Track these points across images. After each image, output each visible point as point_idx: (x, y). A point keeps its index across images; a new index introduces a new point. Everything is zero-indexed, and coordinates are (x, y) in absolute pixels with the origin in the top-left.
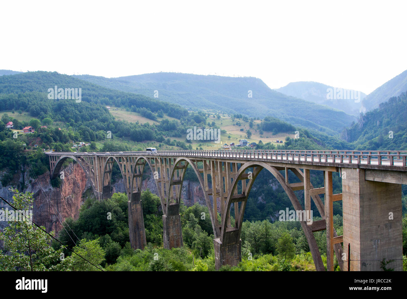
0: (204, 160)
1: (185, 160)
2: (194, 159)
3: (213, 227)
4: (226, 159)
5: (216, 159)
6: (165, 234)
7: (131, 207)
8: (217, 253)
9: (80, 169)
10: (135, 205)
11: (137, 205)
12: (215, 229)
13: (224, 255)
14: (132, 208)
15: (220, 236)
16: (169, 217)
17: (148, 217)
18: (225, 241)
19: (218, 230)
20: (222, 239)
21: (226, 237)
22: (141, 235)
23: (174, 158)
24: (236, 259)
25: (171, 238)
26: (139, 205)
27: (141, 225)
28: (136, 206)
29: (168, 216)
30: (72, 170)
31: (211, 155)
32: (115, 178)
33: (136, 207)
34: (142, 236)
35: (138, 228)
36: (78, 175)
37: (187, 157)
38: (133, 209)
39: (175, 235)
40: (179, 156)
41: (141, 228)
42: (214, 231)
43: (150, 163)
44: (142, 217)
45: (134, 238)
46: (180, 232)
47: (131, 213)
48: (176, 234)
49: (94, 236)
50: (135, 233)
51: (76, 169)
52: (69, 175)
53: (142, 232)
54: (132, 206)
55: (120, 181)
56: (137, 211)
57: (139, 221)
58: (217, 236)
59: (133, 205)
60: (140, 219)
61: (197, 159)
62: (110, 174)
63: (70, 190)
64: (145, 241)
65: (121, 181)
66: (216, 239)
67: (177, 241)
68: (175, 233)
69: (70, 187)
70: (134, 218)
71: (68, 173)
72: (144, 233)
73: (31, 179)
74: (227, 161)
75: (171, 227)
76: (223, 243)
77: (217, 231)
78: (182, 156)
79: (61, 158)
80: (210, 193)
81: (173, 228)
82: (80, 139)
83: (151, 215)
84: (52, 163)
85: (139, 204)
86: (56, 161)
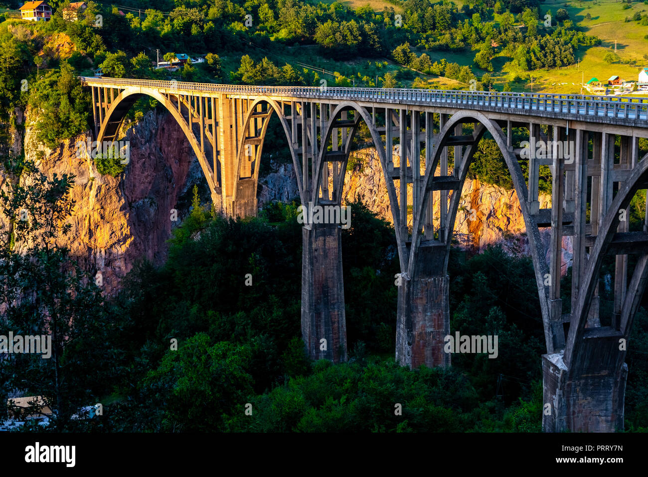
0: (533, 124)
1: (475, 121)
2: (503, 118)
3: (546, 320)
4: (602, 124)
5: (571, 121)
6: (402, 326)
7: (310, 244)
8: (549, 395)
9: (175, 130)
10: (321, 238)
11: (327, 239)
12: (551, 326)
13: (572, 403)
14: (314, 246)
15: (564, 347)
16: (416, 280)
17: (355, 274)
18: (577, 364)
19: (560, 331)
20: (570, 356)
21: (581, 352)
22: (334, 323)
23: (444, 111)
24: (607, 421)
25: (417, 339)
26: (334, 240)
27: (336, 296)
28: (325, 240)
29: (413, 277)
30: (154, 131)
31: (557, 110)
32: (270, 159)
33: (324, 245)
34: (336, 325)
35: (327, 303)
36: (169, 145)
37: (482, 110)
38: (316, 250)
39: (430, 330)
40: (458, 108)
41: (334, 304)
42: (546, 331)
43: (371, 122)
44: (339, 274)
45: (315, 328)
46: (444, 323)
47: (311, 259)
48: (432, 330)
49: (205, 314)
50: (318, 314)
51: (163, 129)
52: (143, 143)
53: (336, 313)
54: (313, 240)
55: (282, 170)
56: (326, 256)
57: (330, 284)
58: (556, 349)
59: (316, 237)
60: (333, 277)
61: (513, 119)
62: (256, 147)
63: (147, 185)
64: (343, 339)
65: (285, 170)
66: (550, 356)
67: (433, 350)
68: (431, 326)
69: (146, 177)
70: (317, 276)
71: (143, 138)
72: (342, 316)
73: (41, 148)
74: (605, 131)
75: (420, 309)
76: (572, 371)
77: (555, 331)
78: (467, 107)
79: (124, 95)
80: (544, 221)
81: (425, 311)
82: (178, 45)
83: (365, 269)
84: (97, 108)
85: (332, 238)
86: (109, 102)
